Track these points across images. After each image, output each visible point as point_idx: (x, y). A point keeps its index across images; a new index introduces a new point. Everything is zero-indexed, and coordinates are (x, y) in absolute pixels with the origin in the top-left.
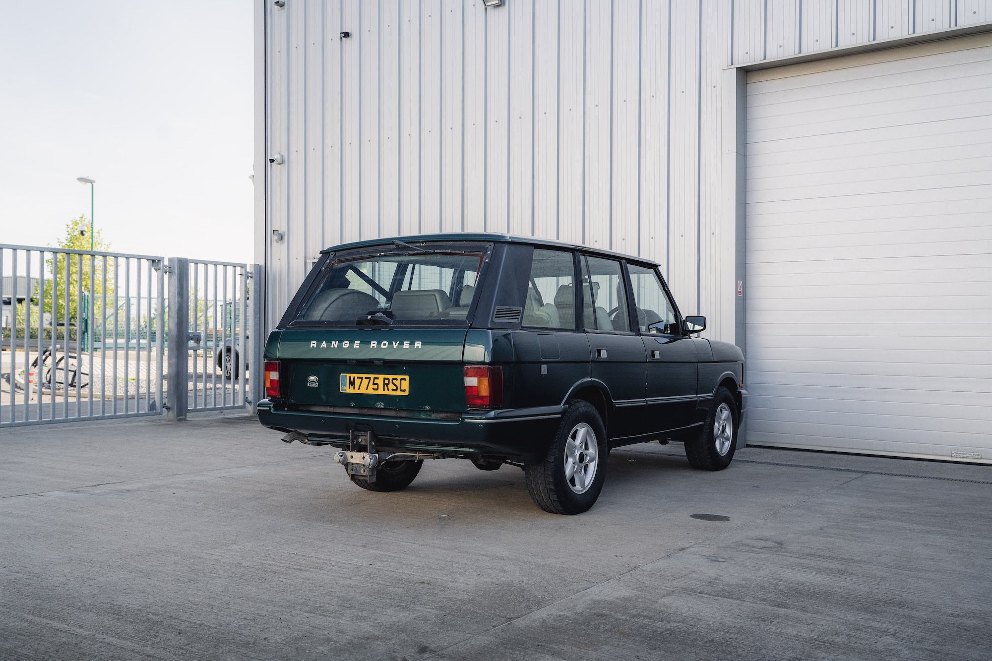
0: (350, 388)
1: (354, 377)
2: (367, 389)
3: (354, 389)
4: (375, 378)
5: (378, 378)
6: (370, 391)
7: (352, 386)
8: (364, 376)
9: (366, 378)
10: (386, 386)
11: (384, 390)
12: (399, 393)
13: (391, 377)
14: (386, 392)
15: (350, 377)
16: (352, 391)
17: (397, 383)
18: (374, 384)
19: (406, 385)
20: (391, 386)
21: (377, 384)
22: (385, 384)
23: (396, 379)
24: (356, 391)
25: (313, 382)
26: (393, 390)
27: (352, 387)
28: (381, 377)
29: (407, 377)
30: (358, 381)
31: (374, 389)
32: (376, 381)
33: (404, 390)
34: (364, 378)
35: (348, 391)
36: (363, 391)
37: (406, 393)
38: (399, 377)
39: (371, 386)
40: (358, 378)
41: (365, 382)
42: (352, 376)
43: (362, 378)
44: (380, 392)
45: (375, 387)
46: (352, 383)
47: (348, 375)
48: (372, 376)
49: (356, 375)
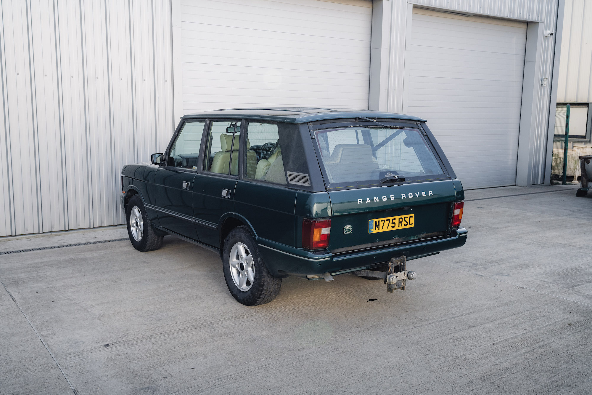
0: (376, 230)
1: (379, 221)
2: (387, 228)
3: (379, 229)
4: (393, 219)
5: (395, 219)
6: (390, 229)
7: (377, 227)
8: (385, 219)
9: (387, 220)
10: (400, 223)
11: (399, 226)
12: (408, 226)
13: (403, 217)
14: (401, 228)
15: (376, 222)
16: (377, 231)
17: (407, 220)
18: (392, 223)
19: (412, 221)
20: (404, 223)
21: (395, 223)
22: (399, 222)
23: (407, 218)
24: (381, 231)
25: (349, 230)
26: (405, 225)
27: (377, 229)
28: (397, 218)
29: (413, 215)
30: (381, 224)
31: (392, 227)
32: (394, 221)
33: (412, 224)
34: (385, 220)
35: (375, 232)
36: (385, 229)
37: (413, 226)
38: (408, 216)
39: (391, 225)
40: (382, 221)
41: (387, 223)
42: (377, 220)
43: (384, 221)
44: (397, 228)
45: (393, 225)
46: (377, 226)
47: (374, 220)
48: (391, 218)
49: (380, 219)
